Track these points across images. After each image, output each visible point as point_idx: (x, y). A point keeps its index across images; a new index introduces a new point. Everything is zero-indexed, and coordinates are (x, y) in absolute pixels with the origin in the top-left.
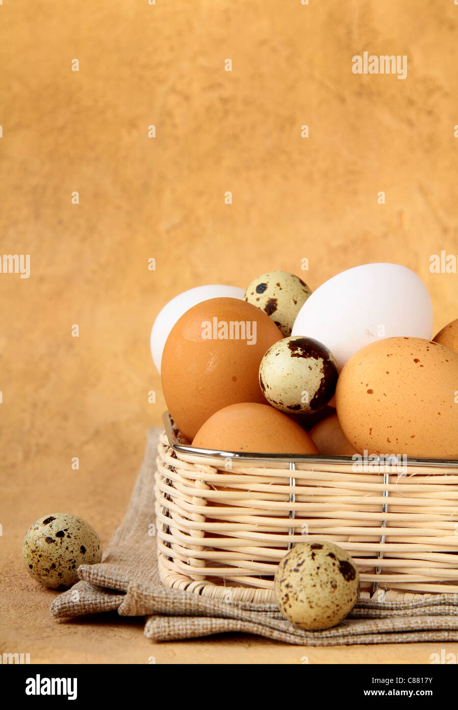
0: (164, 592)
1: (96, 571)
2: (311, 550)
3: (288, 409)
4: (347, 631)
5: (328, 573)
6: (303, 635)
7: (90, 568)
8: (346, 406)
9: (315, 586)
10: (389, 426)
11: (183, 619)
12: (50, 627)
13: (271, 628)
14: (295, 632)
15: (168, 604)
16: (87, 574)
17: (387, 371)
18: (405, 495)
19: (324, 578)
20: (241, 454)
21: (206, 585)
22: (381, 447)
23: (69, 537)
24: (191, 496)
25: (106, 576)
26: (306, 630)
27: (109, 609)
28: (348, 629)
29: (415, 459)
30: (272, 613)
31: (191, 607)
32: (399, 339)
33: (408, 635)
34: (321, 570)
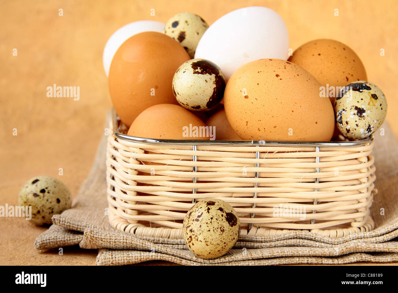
0: (108, 235)
1: (64, 219)
2: (207, 206)
3: (192, 109)
4: (231, 259)
5: (218, 221)
6: (202, 262)
7: (60, 217)
8: (230, 106)
9: (209, 231)
10: (259, 120)
11: (122, 252)
12: (34, 256)
13: (180, 258)
14: (197, 260)
15: (111, 243)
16: (58, 221)
17: (258, 83)
18: (270, 166)
19: (216, 225)
20: (161, 141)
21: (138, 226)
22: (254, 134)
23: (48, 193)
24: (128, 168)
25: (71, 222)
26: (204, 259)
27: (73, 244)
28: (232, 257)
29: (276, 142)
30: (182, 245)
31: (127, 244)
32: (265, 60)
33: (272, 260)
34: (214, 220)
